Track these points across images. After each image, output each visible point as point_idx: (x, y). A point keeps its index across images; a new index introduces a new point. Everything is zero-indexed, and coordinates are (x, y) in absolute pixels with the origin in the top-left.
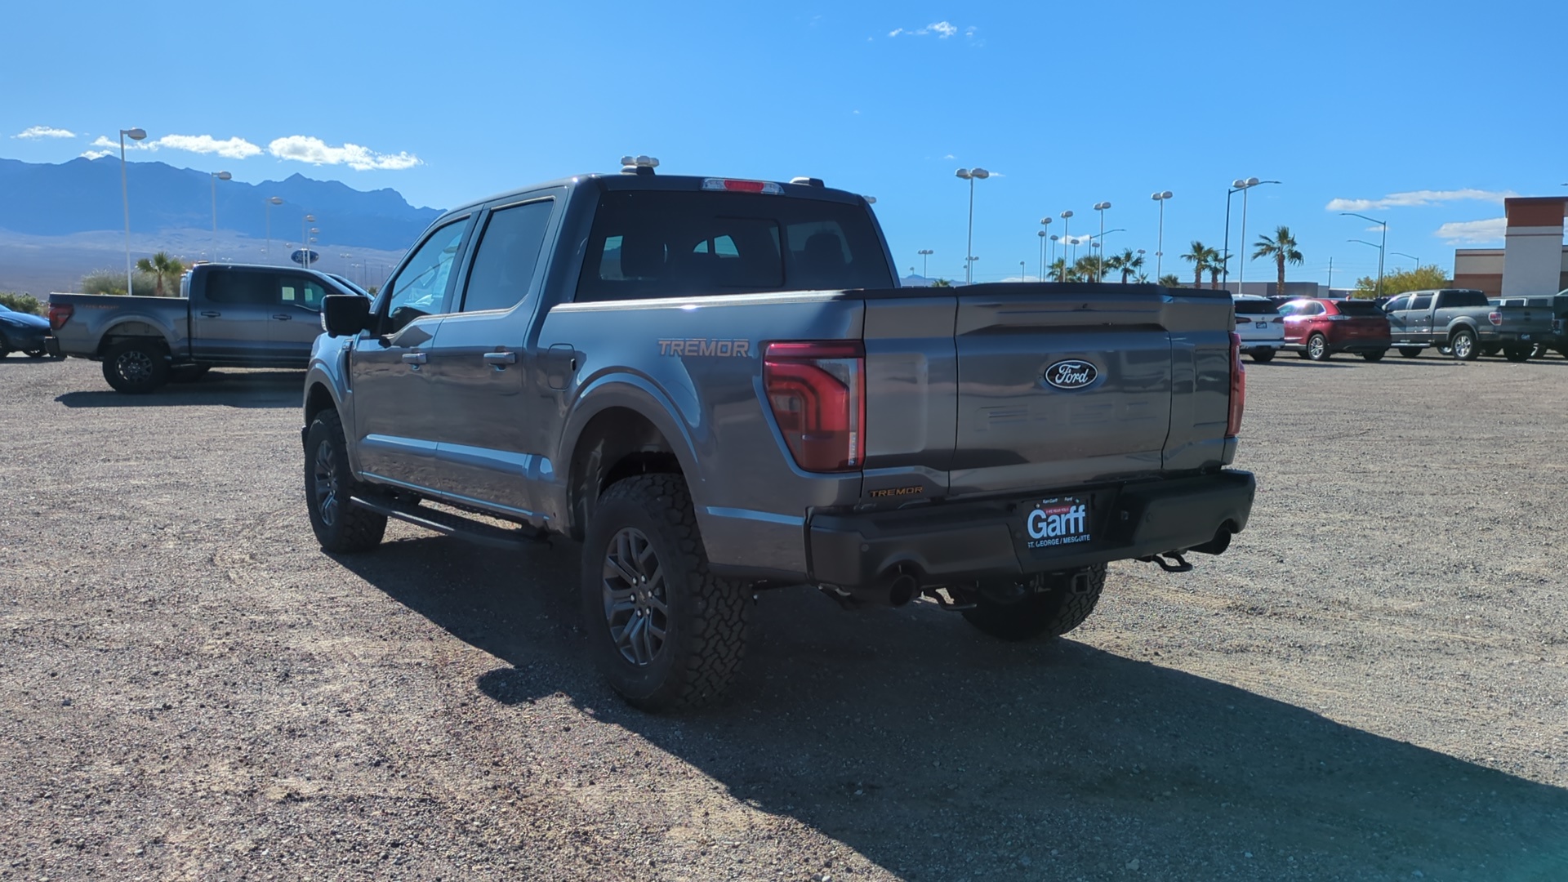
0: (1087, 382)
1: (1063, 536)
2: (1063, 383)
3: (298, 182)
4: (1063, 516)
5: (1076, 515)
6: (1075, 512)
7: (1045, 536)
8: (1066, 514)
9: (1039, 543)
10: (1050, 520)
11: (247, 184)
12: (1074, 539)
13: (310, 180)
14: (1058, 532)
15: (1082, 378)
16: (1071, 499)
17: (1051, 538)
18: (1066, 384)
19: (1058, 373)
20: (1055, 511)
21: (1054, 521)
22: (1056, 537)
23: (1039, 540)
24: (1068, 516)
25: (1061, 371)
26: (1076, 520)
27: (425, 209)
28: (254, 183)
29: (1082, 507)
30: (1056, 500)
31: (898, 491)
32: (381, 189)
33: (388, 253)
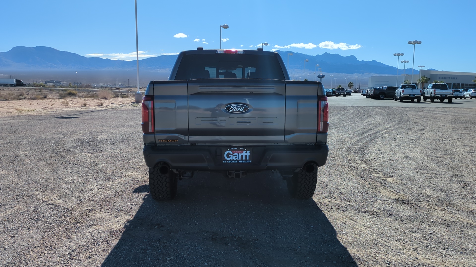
0: (243, 111)
1: (239, 160)
2: (233, 111)
3: (326, 55)
4: (240, 154)
5: (246, 154)
6: (245, 153)
7: (232, 159)
8: (241, 153)
9: (228, 161)
10: (234, 154)
11: (312, 56)
12: (244, 162)
13: (330, 54)
14: (237, 159)
15: (241, 110)
16: (243, 149)
17: (234, 160)
18: (234, 111)
19: (231, 108)
20: (236, 152)
21: (236, 155)
22: (237, 160)
23: (229, 161)
24: (242, 154)
25: (232, 107)
26: (246, 156)
27: (363, 61)
28: (314, 56)
29: (249, 152)
30: (236, 148)
31: (168, 141)
32: (350, 56)
33: (350, 75)
